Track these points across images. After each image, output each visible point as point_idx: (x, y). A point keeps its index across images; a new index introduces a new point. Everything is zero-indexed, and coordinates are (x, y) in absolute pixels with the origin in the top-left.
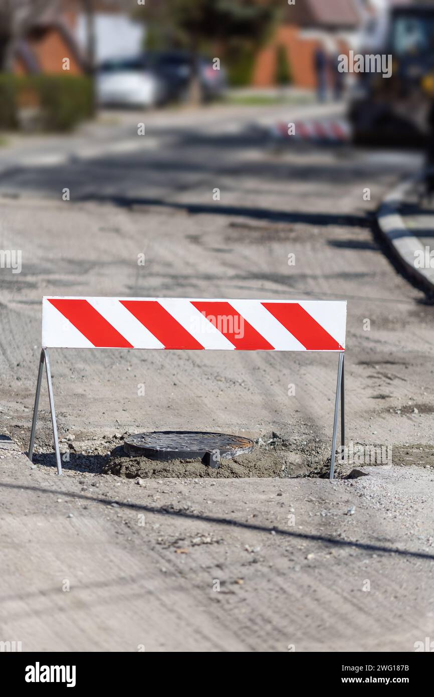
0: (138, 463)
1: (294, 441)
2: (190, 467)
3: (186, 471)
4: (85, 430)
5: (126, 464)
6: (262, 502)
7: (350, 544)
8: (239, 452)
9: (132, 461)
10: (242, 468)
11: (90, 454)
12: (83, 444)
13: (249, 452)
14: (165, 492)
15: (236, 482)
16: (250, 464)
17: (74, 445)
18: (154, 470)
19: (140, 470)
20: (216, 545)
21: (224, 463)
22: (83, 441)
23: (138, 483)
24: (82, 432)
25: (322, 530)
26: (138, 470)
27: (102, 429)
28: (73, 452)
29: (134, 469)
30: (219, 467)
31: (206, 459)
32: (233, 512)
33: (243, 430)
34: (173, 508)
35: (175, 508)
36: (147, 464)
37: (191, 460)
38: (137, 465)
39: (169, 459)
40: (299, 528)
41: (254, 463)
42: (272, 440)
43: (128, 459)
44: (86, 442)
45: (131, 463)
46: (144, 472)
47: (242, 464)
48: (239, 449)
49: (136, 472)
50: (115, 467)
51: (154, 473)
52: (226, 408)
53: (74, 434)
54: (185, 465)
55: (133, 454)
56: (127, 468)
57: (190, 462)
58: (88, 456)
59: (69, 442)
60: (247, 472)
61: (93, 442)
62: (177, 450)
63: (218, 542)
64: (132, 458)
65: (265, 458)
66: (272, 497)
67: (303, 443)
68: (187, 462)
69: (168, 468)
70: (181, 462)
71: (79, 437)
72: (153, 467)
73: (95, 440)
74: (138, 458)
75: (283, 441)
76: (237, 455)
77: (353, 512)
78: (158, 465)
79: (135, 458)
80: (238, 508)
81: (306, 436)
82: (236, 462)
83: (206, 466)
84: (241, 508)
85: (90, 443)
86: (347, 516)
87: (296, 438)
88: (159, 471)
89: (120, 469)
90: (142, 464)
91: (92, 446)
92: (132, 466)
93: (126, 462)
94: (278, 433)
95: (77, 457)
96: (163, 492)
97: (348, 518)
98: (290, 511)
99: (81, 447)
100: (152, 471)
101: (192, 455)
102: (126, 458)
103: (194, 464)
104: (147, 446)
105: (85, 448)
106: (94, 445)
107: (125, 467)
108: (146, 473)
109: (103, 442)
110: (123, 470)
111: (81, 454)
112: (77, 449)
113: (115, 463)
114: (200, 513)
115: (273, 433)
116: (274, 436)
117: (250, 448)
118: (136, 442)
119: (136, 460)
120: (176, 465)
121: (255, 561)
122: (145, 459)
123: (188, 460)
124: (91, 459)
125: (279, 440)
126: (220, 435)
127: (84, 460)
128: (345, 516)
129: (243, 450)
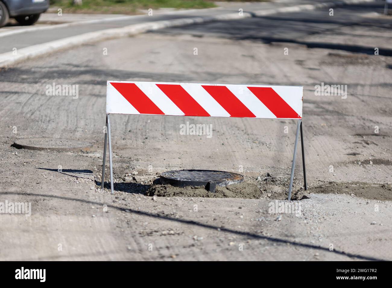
0: (166, 188)
1: (279, 178)
2: (197, 192)
3: (194, 194)
4: (145, 169)
5: (158, 189)
6: (226, 212)
7: (264, 238)
8: (231, 183)
9: (162, 187)
10: (231, 193)
11: (146, 184)
12: (142, 177)
13: (238, 183)
14: (166, 204)
15: (218, 200)
16: (237, 191)
17: (136, 178)
18: (174, 193)
19: (166, 192)
20: (177, 235)
21: (219, 190)
22: (143, 175)
23: (153, 199)
24: (142, 170)
25: (252, 229)
26: (165, 193)
27: (156, 169)
28: (135, 182)
29: (163, 192)
30: (216, 192)
31: (208, 187)
32: (202, 217)
33: (249, 171)
34: (164, 214)
35: (165, 213)
36: (170, 189)
37: (198, 187)
38: (164, 190)
39: (185, 186)
40: (238, 228)
41: (240, 190)
42: (266, 178)
43: (160, 186)
44: (145, 176)
45: (161, 188)
46: (168, 193)
47: (231, 190)
48: (231, 181)
49: (163, 194)
50: (152, 190)
51: (174, 195)
52: (247, 158)
53: (138, 171)
54: (194, 190)
55: (164, 182)
56: (159, 191)
57: (197, 188)
58: (145, 185)
59: (133, 176)
60: (234, 195)
61: (149, 176)
62: (190, 180)
63: (179, 234)
64: (163, 185)
65: (249, 187)
66: (234, 209)
67: (285, 180)
68: (196, 188)
69: (183, 192)
70: (192, 188)
71: (140, 173)
72: (174, 191)
73: (150, 175)
74: (166, 185)
75: (272, 178)
76: (229, 184)
77: (280, 219)
78: (177, 189)
79: (164, 185)
80: (207, 215)
81: (288, 175)
82: (227, 189)
83: (208, 191)
84: (209, 215)
85: (147, 177)
86: (276, 221)
87: (281, 177)
88: (177, 194)
89: (154, 192)
90: (167, 189)
91: (148, 179)
92: (161, 190)
93: (159, 187)
94: (270, 174)
95: (137, 185)
96: (165, 205)
97: (276, 223)
98: (240, 218)
99: (141, 179)
100: (173, 193)
101: (199, 184)
102: (159, 185)
103: (200, 190)
104: (173, 177)
105: (143, 180)
106: (150, 178)
107: (157, 191)
108: (169, 194)
109: (155, 177)
110: (156, 193)
111: (140, 184)
112: (138, 181)
113: (152, 188)
114: (180, 217)
115: (268, 173)
116: (268, 175)
117: (238, 180)
118: (167, 176)
119: (164, 187)
120: (189, 190)
121: (193, 245)
122: (170, 185)
123: (196, 187)
124: (146, 187)
125: (270, 178)
126: (225, 172)
127: (142, 187)
128: (275, 221)
129: (234, 182)
